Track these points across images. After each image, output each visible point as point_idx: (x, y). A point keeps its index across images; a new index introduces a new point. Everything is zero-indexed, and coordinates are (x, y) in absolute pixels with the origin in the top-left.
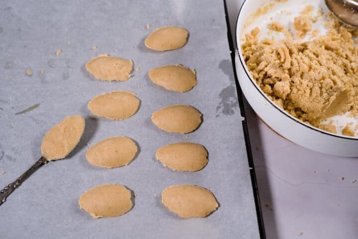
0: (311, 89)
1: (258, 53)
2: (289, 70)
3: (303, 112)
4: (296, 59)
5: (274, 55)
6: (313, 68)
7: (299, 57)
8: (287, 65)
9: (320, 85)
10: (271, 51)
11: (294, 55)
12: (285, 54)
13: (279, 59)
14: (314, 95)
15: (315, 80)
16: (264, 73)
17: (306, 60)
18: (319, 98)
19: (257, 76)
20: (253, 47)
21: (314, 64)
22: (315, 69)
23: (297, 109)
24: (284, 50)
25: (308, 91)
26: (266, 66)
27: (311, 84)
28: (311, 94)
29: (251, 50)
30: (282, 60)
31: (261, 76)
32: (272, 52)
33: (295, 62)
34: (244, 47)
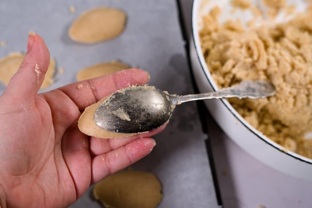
0: (295, 97)
1: (221, 47)
2: (265, 71)
3: (284, 126)
4: (273, 55)
5: (244, 51)
6: (296, 67)
7: (277, 52)
8: (262, 65)
9: (306, 92)
10: (239, 45)
11: (271, 50)
12: (258, 49)
13: (251, 55)
14: (299, 104)
15: (301, 85)
16: (231, 76)
17: (287, 56)
18: (306, 108)
19: (222, 80)
20: (214, 35)
21: (298, 61)
22: (299, 70)
23: (276, 122)
24: (257, 44)
25: (291, 100)
26: (234, 66)
27: (294, 91)
28: (295, 104)
29: (211, 40)
30: (255, 57)
31: (228, 80)
32: (241, 47)
33: (272, 60)
34: (202, 35)
